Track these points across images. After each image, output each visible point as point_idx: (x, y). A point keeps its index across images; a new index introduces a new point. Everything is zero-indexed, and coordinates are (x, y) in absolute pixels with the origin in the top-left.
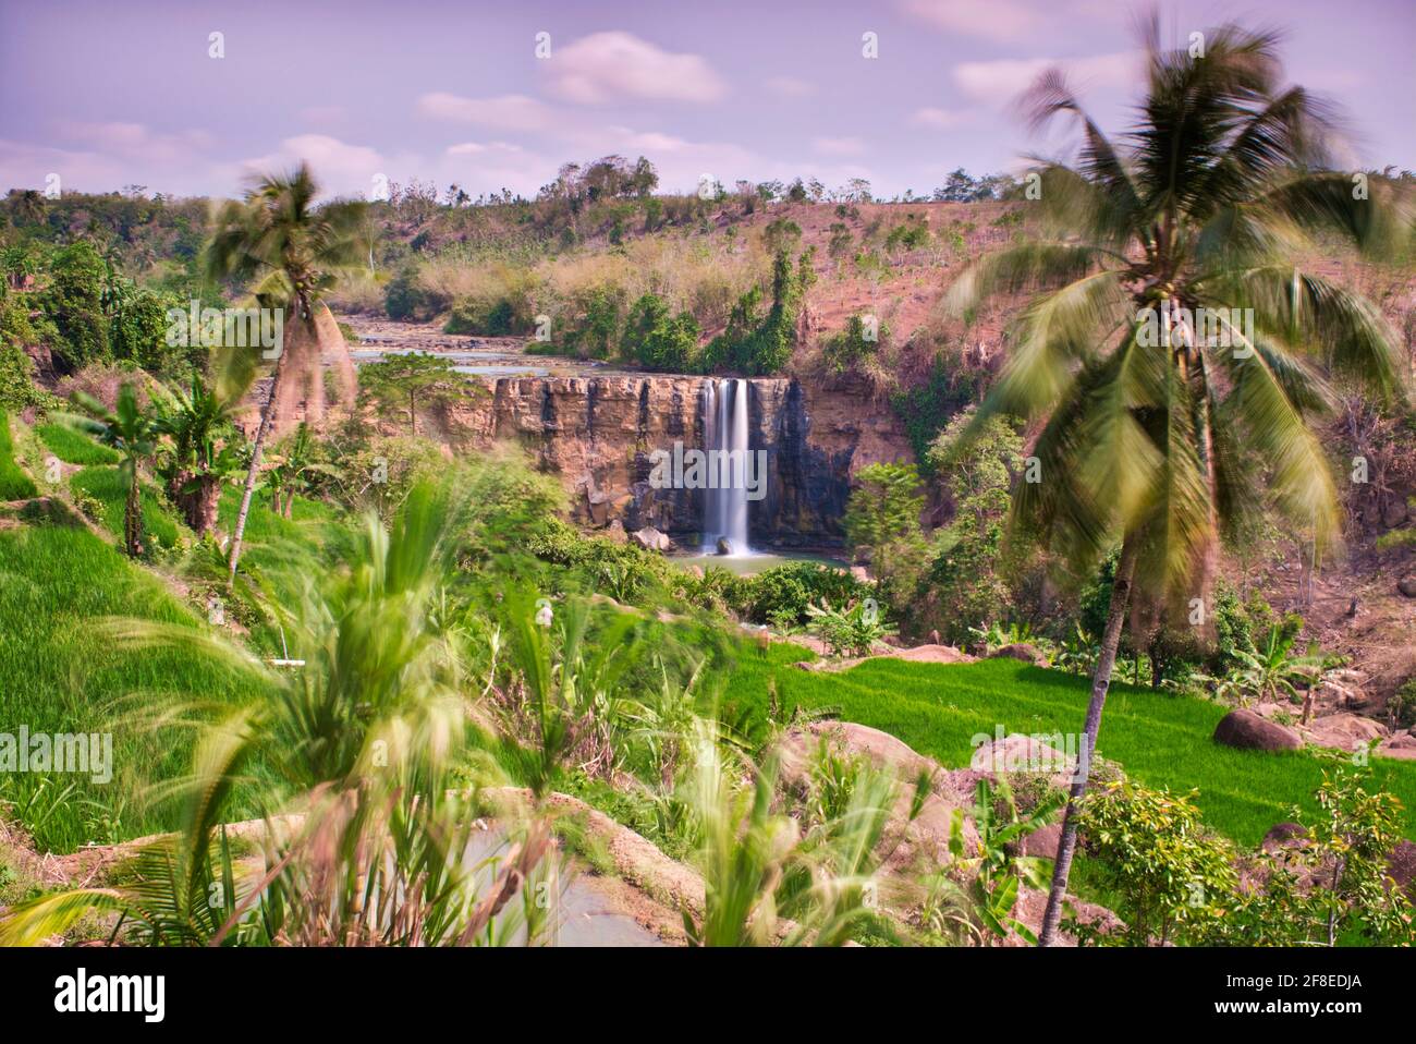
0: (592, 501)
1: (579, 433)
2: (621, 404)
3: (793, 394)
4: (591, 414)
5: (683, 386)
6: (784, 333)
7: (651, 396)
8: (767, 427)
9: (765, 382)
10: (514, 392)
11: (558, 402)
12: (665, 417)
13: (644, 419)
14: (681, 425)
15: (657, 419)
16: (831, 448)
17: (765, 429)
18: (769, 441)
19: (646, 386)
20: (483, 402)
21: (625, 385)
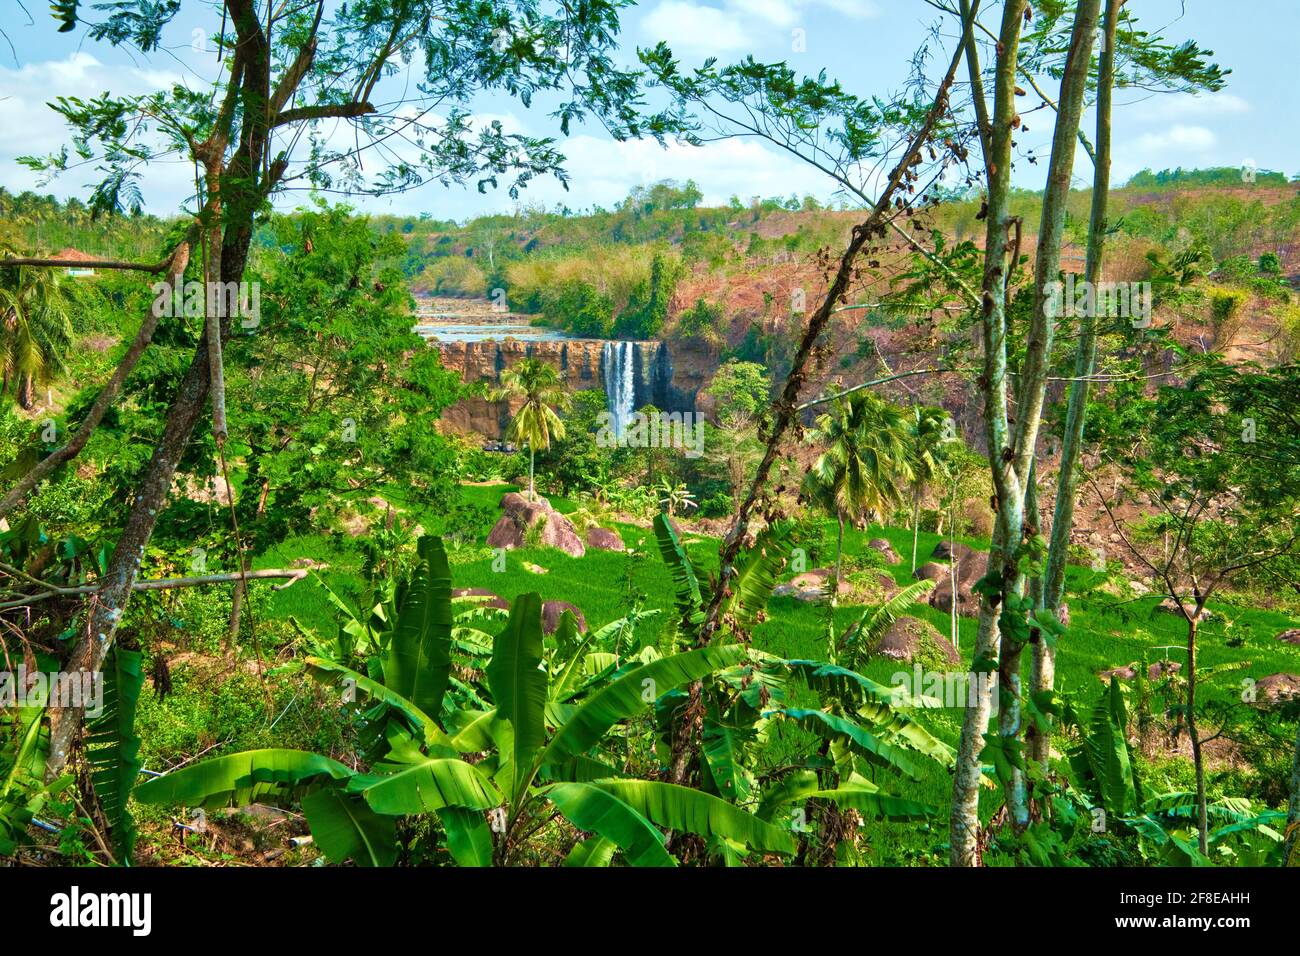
2: (549, 359)
3: (662, 351)
5: (590, 347)
6: (659, 311)
7: (569, 354)
8: (646, 372)
9: (645, 343)
10: (478, 351)
11: (506, 358)
12: (579, 367)
13: (565, 366)
14: (590, 373)
15: (573, 368)
16: (686, 389)
17: (645, 375)
18: (647, 383)
19: (565, 348)
20: (458, 358)
21: (551, 346)
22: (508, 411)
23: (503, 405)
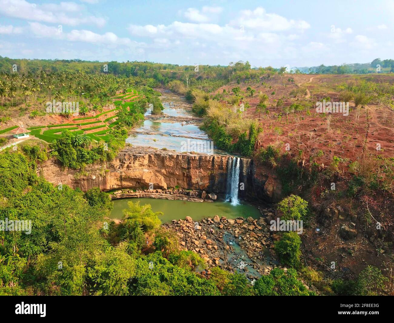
0: (200, 184)
1: (197, 168)
2: (207, 162)
3: (252, 163)
4: (200, 164)
5: (224, 158)
6: (251, 146)
7: (215, 161)
8: (244, 170)
9: (245, 159)
10: (180, 158)
11: (191, 161)
12: (218, 165)
13: (213, 165)
14: (223, 168)
15: (216, 166)
16: (260, 179)
17: (244, 171)
18: (245, 174)
19: (214, 158)
20: (173, 160)
21: (208, 158)
22: (191, 180)
23: (189, 178)
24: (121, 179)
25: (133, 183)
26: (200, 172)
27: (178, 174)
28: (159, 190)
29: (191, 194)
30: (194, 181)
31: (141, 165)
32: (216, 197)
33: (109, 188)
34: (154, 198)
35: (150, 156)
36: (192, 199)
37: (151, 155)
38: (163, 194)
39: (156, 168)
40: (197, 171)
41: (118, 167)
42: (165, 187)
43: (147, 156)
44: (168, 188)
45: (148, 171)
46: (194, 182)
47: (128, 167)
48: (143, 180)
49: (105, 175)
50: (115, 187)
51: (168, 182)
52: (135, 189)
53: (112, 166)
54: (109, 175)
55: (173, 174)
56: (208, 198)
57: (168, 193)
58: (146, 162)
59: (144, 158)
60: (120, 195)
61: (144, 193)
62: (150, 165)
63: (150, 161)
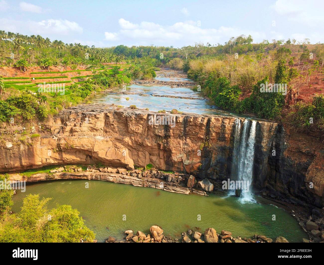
0: (185, 164)
1: (180, 137)
2: (198, 127)
3: (279, 130)
4: (185, 130)
5: (227, 121)
6: (278, 101)
7: (211, 125)
8: (265, 143)
9: (266, 123)
12: (217, 133)
13: (208, 133)
14: (225, 138)
15: (214, 134)
16: (295, 160)
17: (264, 145)
18: (265, 150)
19: (209, 121)
20: (142, 122)
21: (200, 120)
22: (171, 156)
23: (168, 152)
24: (60, 150)
25: (81, 156)
26: (185, 144)
27: (149, 145)
28: (122, 170)
29: (170, 179)
30: (176, 157)
31: (93, 129)
32: (211, 187)
33: (40, 163)
34: (113, 182)
35: (107, 116)
36: (170, 188)
37: (109, 114)
38: (127, 177)
39: (117, 135)
40: (181, 142)
41: (57, 131)
42: (131, 165)
43: (102, 116)
44: (136, 167)
45: (102, 138)
46: (176, 160)
47: (72, 131)
48: (95, 152)
49: (30, 141)
50: (52, 161)
51: (136, 158)
52: (85, 166)
53: (47, 130)
54: (39, 143)
55: (141, 145)
56: (198, 187)
57: (134, 174)
58: (101, 124)
59: (97, 118)
60: (61, 175)
61: (98, 173)
62: (108, 130)
63: (107, 123)
